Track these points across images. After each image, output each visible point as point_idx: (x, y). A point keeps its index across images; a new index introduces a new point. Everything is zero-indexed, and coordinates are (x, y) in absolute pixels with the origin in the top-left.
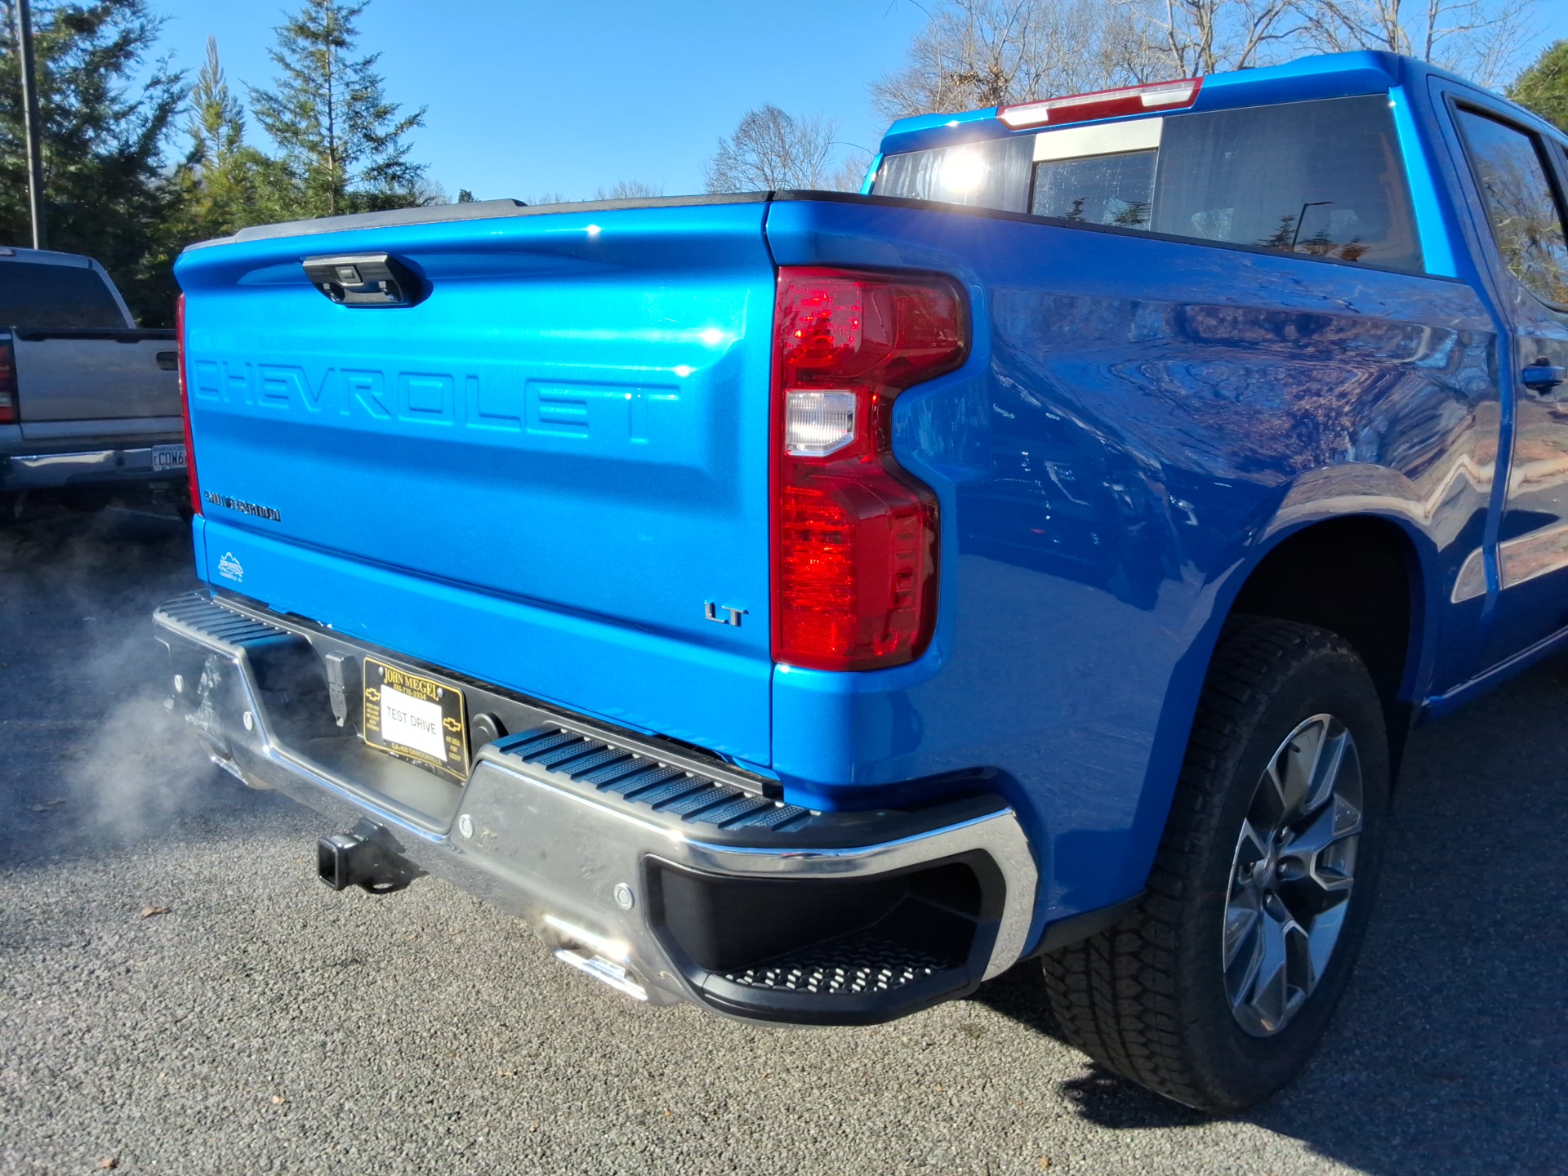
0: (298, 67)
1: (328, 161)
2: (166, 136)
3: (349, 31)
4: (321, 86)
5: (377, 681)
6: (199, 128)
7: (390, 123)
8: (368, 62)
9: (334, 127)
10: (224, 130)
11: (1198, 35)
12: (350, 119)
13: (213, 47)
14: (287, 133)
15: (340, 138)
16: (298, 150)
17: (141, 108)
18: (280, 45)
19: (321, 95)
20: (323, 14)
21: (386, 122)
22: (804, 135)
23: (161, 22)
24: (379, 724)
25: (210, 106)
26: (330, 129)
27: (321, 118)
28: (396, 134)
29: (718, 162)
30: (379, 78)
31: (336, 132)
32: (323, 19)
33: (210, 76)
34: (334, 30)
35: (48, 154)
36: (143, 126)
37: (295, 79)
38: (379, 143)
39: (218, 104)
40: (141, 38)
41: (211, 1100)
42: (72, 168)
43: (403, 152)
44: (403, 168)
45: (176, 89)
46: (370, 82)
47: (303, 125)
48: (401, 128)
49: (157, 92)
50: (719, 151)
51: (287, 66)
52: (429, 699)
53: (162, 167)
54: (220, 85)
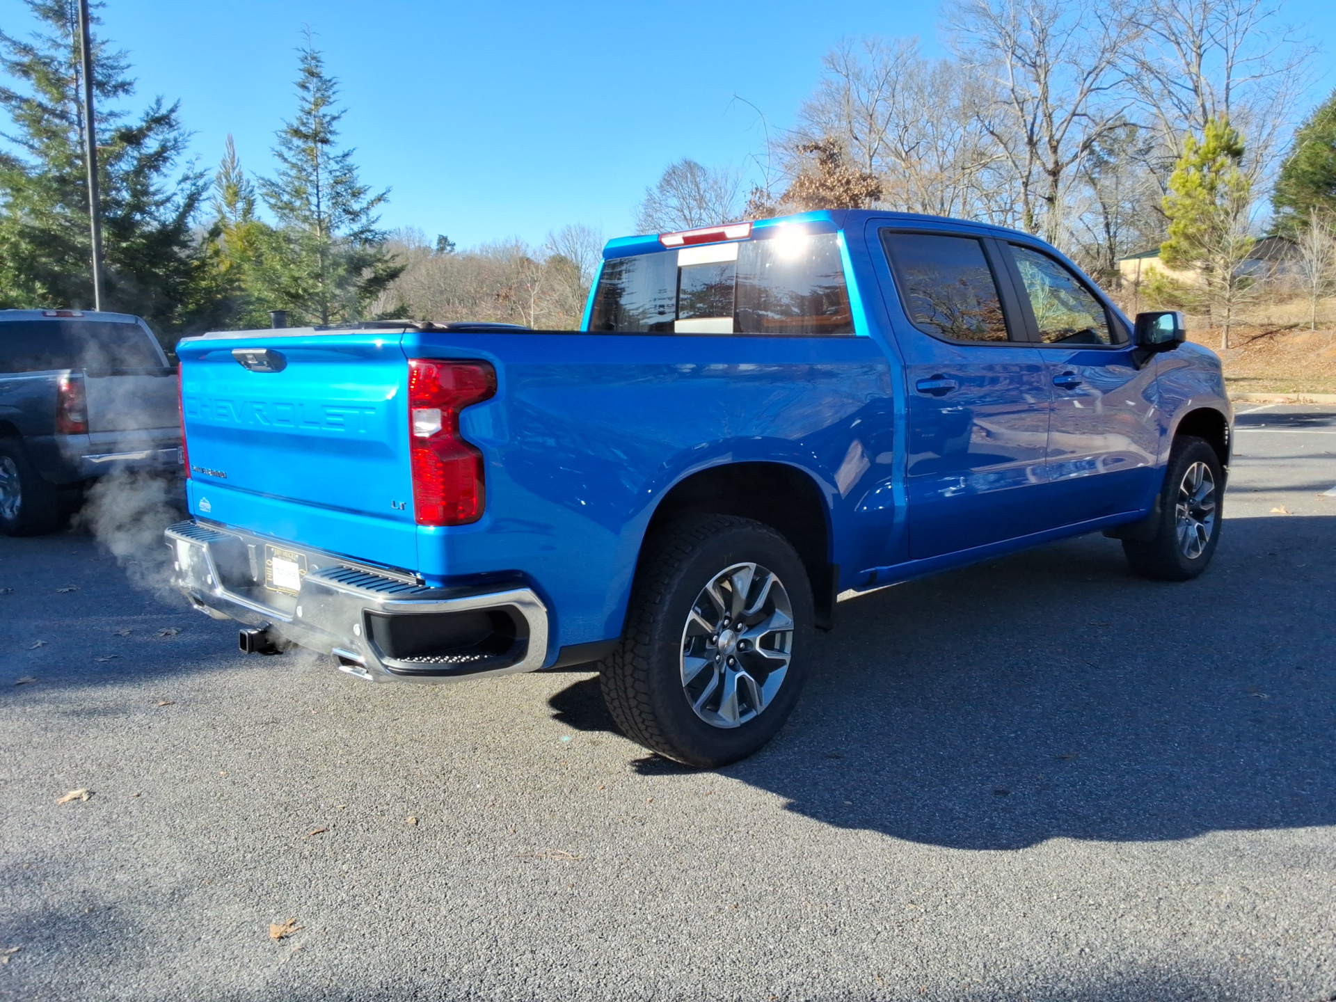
0: (294, 161)
1: (316, 230)
2: (194, 218)
3: (331, 132)
4: (311, 174)
5: (271, 555)
6: (221, 204)
7: (363, 201)
8: (346, 155)
9: (321, 204)
10: (240, 205)
11: (1037, 90)
12: (333, 198)
13: (231, 142)
14: (285, 209)
15: (325, 213)
16: (294, 222)
17: (175, 198)
18: (280, 144)
19: (311, 181)
20: (311, 120)
21: (360, 200)
22: (716, 182)
23: (189, 136)
24: (272, 577)
25: (229, 187)
26: (318, 206)
27: (310, 198)
28: (368, 208)
29: (646, 206)
30: (354, 167)
31: (323, 207)
32: (312, 124)
33: (229, 164)
34: (319, 132)
35: (107, 235)
36: (177, 211)
37: (291, 170)
38: (355, 215)
39: (235, 185)
40: (174, 147)
41: (189, 774)
42: (124, 245)
43: (373, 222)
44: (373, 233)
45: (200, 183)
46: (348, 170)
47: (298, 203)
48: (372, 203)
49: (187, 186)
50: (646, 198)
51: (285, 160)
52: (293, 561)
53: (190, 241)
54: (237, 170)
